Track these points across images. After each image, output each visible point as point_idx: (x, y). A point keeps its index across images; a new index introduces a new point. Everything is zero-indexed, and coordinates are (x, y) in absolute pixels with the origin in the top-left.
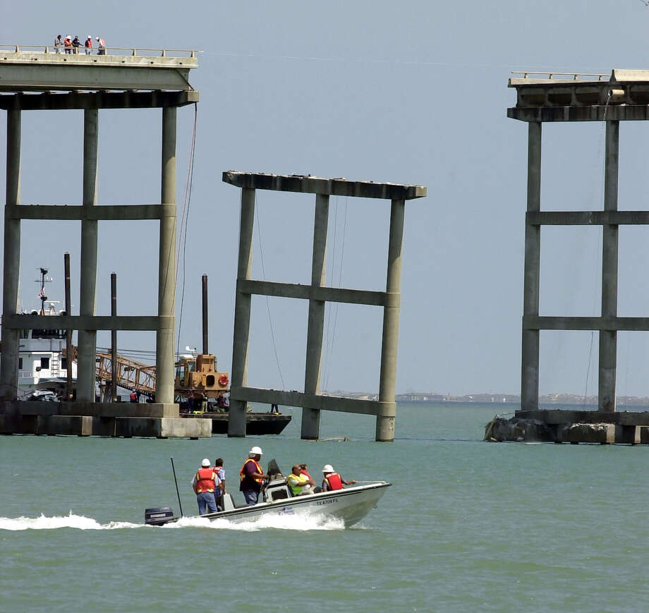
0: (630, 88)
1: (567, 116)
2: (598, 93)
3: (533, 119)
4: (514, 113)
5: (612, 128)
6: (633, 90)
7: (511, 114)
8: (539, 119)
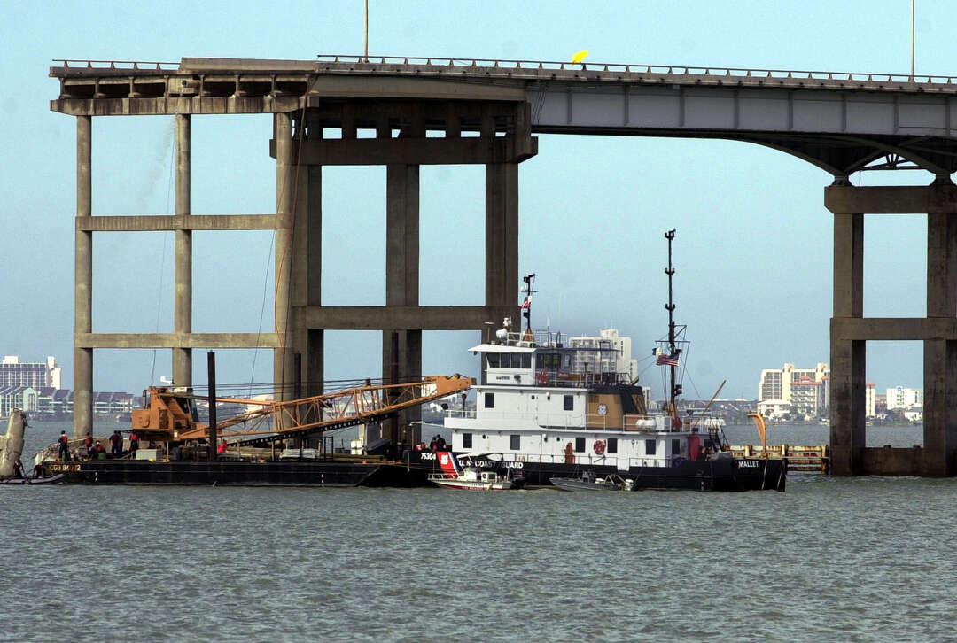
0: (204, 78)
1: (126, 110)
2: (164, 84)
3: (83, 113)
4: (59, 106)
5: (183, 123)
6: (207, 80)
7: (55, 106)
8: (91, 112)
